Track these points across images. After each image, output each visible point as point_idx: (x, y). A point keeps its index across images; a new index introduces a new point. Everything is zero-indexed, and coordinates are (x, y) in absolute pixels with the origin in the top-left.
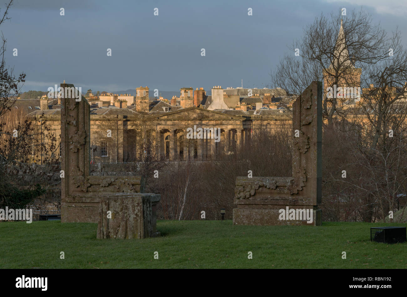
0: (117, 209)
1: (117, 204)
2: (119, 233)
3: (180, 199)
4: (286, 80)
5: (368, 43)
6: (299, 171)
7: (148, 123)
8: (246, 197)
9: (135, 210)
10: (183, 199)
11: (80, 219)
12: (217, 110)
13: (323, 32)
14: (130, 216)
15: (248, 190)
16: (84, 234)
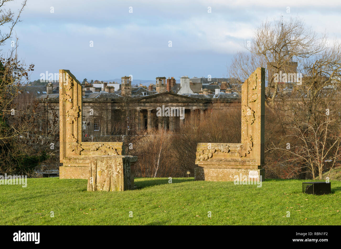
0: (103, 168)
1: (103, 163)
2: (105, 187)
3: (155, 163)
4: (238, 71)
5: (302, 42)
6: (247, 139)
7: (131, 105)
8: (205, 159)
9: (117, 169)
10: (157, 163)
11: (74, 177)
12: (184, 94)
13: (267, 33)
14: (113, 174)
15: (206, 153)
16: (77, 188)
